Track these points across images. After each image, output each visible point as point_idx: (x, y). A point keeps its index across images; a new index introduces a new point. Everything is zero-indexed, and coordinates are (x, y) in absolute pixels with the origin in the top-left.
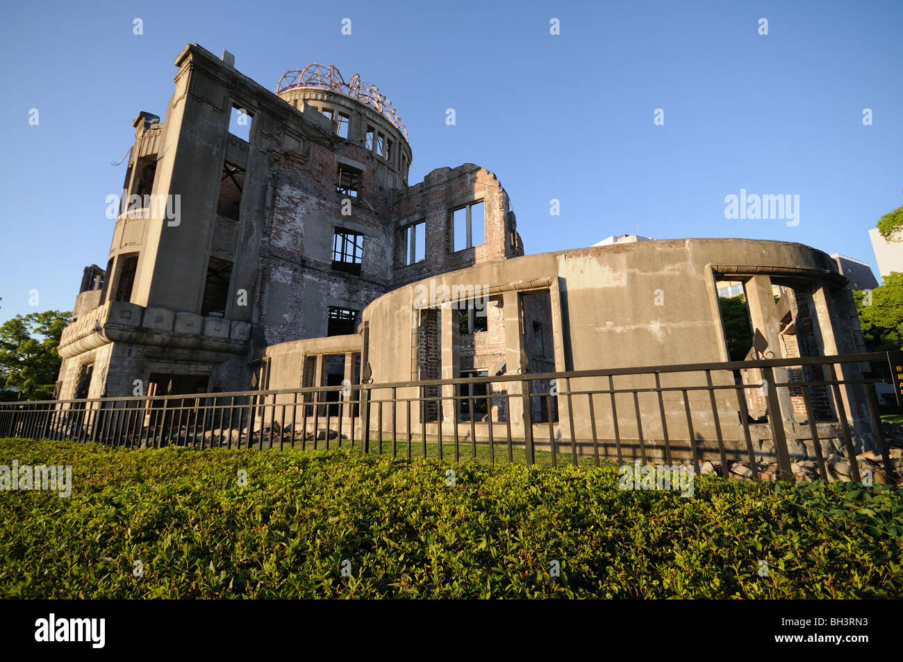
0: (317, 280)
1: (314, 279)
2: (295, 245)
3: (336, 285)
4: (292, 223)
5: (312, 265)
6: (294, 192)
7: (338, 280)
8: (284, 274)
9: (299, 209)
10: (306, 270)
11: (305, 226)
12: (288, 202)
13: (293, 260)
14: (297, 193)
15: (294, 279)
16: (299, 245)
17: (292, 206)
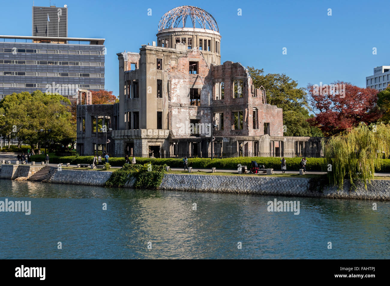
0: (185, 110)
1: (184, 110)
2: (178, 100)
3: (192, 111)
4: (176, 93)
5: (183, 106)
6: (176, 81)
7: (192, 109)
8: (175, 111)
9: (178, 86)
10: (182, 108)
11: (180, 92)
12: (174, 85)
13: (177, 106)
14: (177, 80)
15: (179, 112)
16: (179, 99)
17: (176, 86)
